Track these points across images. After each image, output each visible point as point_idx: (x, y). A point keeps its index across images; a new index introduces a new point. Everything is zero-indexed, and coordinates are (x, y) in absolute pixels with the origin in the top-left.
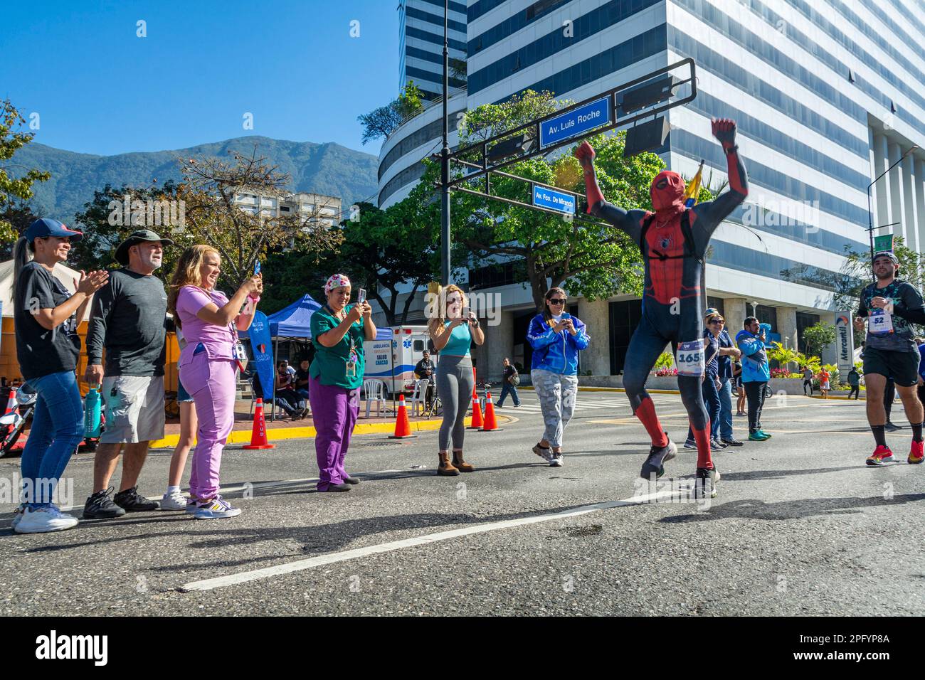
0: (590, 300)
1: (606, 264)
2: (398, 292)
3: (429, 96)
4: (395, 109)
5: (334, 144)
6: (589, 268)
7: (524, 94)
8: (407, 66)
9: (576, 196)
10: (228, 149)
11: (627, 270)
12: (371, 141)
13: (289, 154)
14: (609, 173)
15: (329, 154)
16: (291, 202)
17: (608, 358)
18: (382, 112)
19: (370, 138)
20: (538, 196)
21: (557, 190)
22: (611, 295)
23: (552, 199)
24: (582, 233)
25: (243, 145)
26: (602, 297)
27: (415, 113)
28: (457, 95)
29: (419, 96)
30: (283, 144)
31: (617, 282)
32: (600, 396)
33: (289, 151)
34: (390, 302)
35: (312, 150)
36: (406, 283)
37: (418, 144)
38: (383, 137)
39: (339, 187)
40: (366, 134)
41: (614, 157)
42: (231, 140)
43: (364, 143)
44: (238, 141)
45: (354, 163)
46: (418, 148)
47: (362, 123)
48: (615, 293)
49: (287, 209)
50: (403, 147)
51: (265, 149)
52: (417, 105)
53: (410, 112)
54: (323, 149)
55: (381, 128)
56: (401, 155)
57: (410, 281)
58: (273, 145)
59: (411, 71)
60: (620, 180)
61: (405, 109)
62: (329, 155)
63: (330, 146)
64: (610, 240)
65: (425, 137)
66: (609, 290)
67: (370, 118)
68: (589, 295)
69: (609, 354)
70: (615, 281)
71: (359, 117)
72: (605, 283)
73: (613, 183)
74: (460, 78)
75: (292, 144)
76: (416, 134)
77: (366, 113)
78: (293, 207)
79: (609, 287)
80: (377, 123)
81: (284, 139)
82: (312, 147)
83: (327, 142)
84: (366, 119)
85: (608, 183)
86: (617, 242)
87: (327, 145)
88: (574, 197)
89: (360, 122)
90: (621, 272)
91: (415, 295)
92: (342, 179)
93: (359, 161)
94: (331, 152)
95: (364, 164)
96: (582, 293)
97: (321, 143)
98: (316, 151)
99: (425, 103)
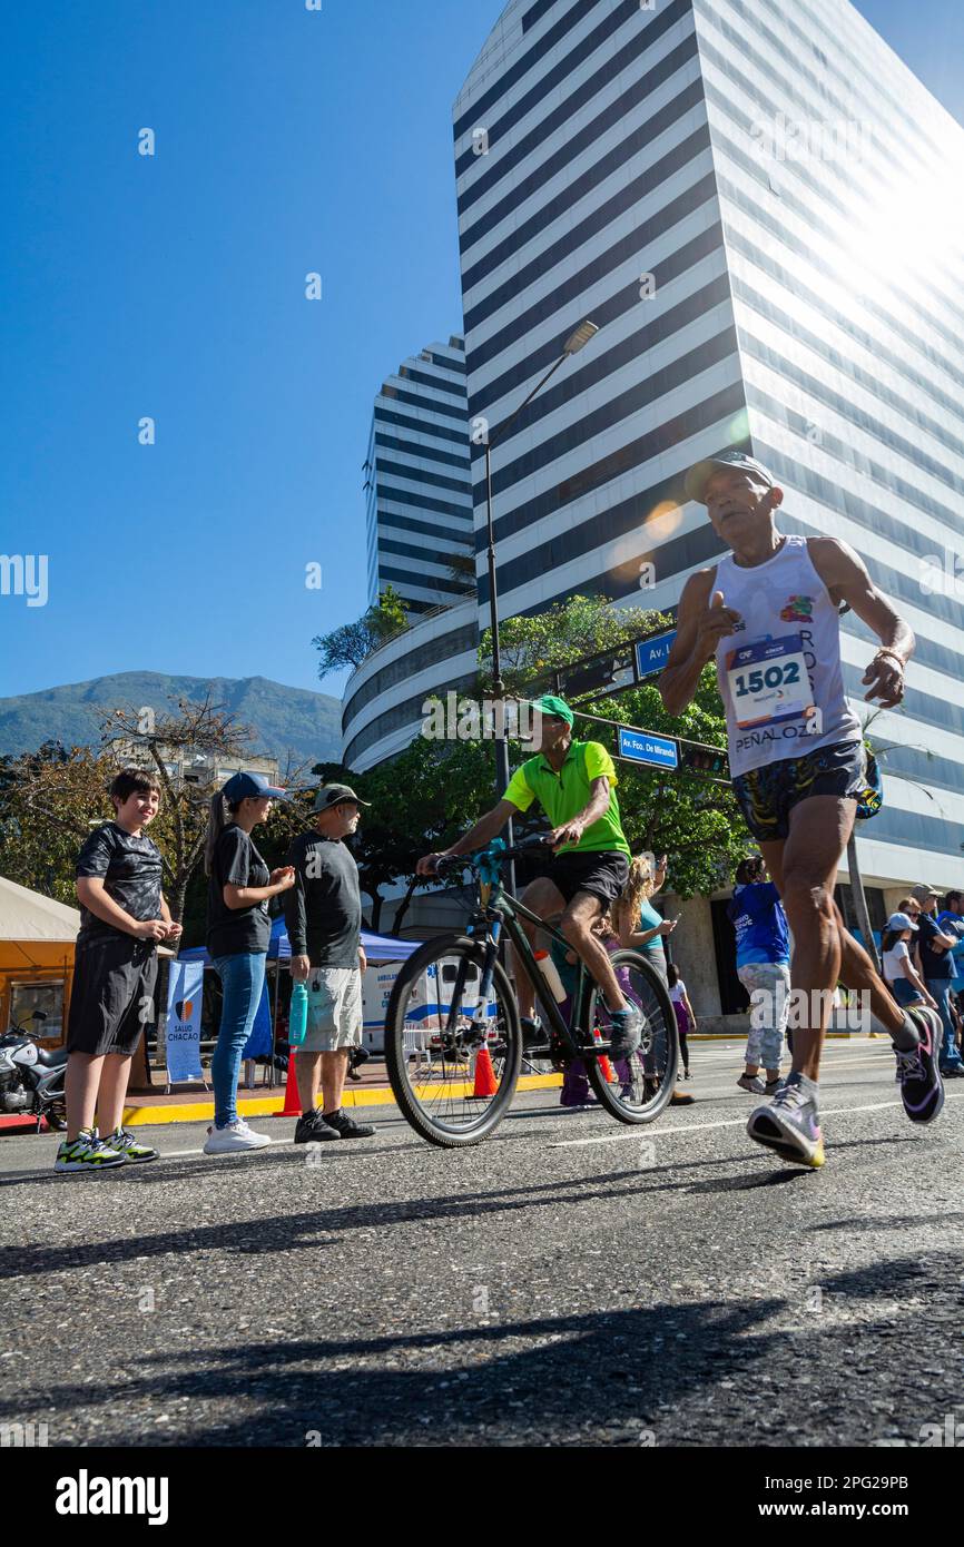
0: (686, 898)
1: (706, 843)
2: (383, 898)
3: (418, 607)
4: (368, 626)
5: (259, 679)
6: (681, 848)
7: (570, 602)
8: (380, 566)
9: (677, 741)
10: (96, 692)
11: (737, 849)
12: (332, 673)
13: (190, 696)
14: (704, 710)
15: (253, 694)
16: (202, 769)
17: (716, 989)
18: (348, 632)
19: (331, 669)
20: (626, 743)
21: (651, 734)
22: (716, 889)
23: (645, 747)
24: (670, 796)
25: (119, 685)
26: (702, 893)
27: (397, 631)
28: (460, 604)
29: (403, 608)
30: (182, 683)
31: (724, 868)
32: (724, 1044)
33: (190, 692)
34: (371, 914)
35: (226, 687)
36: (395, 883)
37: (404, 676)
38: (349, 668)
39: (268, 743)
40: (324, 663)
41: (708, 686)
42: (102, 679)
43: (321, 676)
44: (112, 679)
45: (290, 706)
46: (406, 680)
47: (319, 649)
48: (722, 886)
49: (196, 779)
50: (383, 681)
51: (153, 689)
52: (399, 620)
53: (390, 631)
54: (243, 687)
55: (347, 655)
56: (379, 693)
57: (401, 880)
58: (168, 682)
59: (386, 573)
60: (721, 718)
61: (381, 626)
62: (253, 696)
63: (253, 682)
64: (710, 806)
65: (414, 665)
66: (712, 881)
67: (331, 640)
68: (683, 889)
69: (717, 982)
70: (720, 867)
71: (314, 640)
72: (706, 872)
73: (712, 723)
74: (464, 581)
75: (196, 680)
76: (400, 661)
77: (325, 633)
78: (204, 775)
79: (712, 877)
80: (340, 648)
81: (183, 675)
82: (226, 685)
83: (248, 676)
84: (324, 642)
85: (706, 723)
86: (720, 808)
87: (249, 681)
88: (674, 743)
89: (315, 647)
90: (729, 854)
91: (411, 903)
92: (272, 729)
93: (298, 703)
94: (255, 691)
95: (305, 706)
96: (673, 887)
97: (241, 679)
98: (232, 690)
99: (413, 617)
